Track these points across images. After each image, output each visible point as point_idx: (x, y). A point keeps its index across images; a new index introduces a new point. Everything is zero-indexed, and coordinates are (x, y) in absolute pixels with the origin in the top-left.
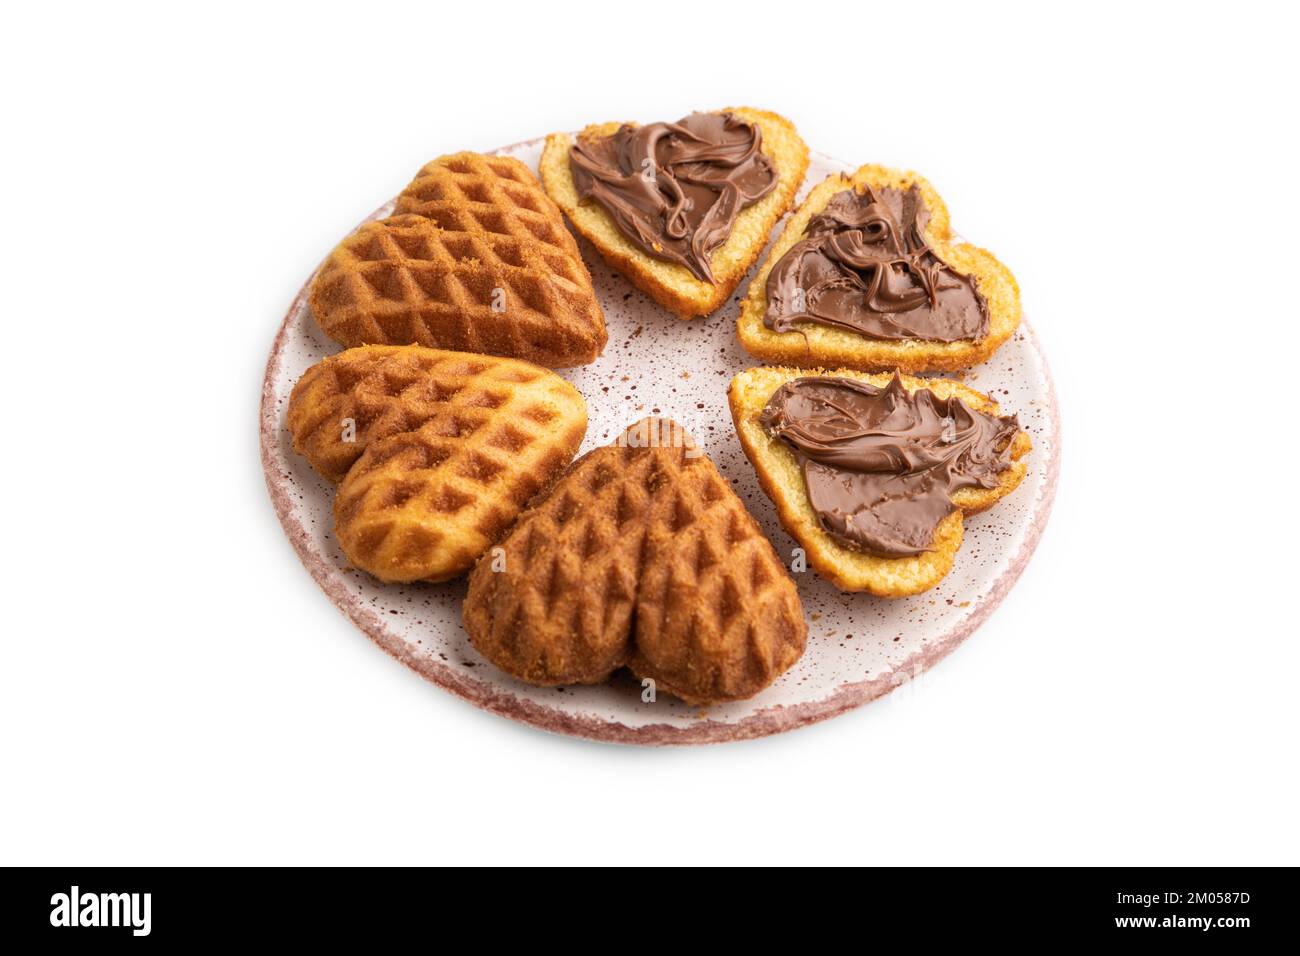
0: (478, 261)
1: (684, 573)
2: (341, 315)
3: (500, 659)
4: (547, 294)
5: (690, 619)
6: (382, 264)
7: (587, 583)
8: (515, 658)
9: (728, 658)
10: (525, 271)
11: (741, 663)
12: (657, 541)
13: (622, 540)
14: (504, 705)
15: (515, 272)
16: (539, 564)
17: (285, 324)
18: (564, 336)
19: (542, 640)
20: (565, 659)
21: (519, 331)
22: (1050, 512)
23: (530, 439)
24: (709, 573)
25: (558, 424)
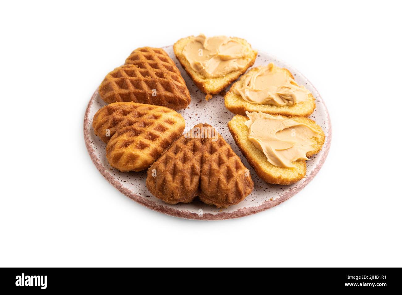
0: (150, 77)
1: (215, 166)
2: (109, 94)
3: (158, 195)
4: (172, 86)
5: (218, 179)
6: (121, 79)
7: (185, 170)
8: (163, 195)
9: (230, 191)
10: (165, 80)
11: (234, 193)
12: (206, 157)
13: (195, 157)
14: (159, 208)
15: (162, 80)
16: (170, 165)
17: (92, 99)
18: (178, 99)
19: (172, 188)
20: (179, 194)
21: (164, 98)
22: (329, 151)
23: (167, 129)
24: (223, 166)
25: (176, 125)
